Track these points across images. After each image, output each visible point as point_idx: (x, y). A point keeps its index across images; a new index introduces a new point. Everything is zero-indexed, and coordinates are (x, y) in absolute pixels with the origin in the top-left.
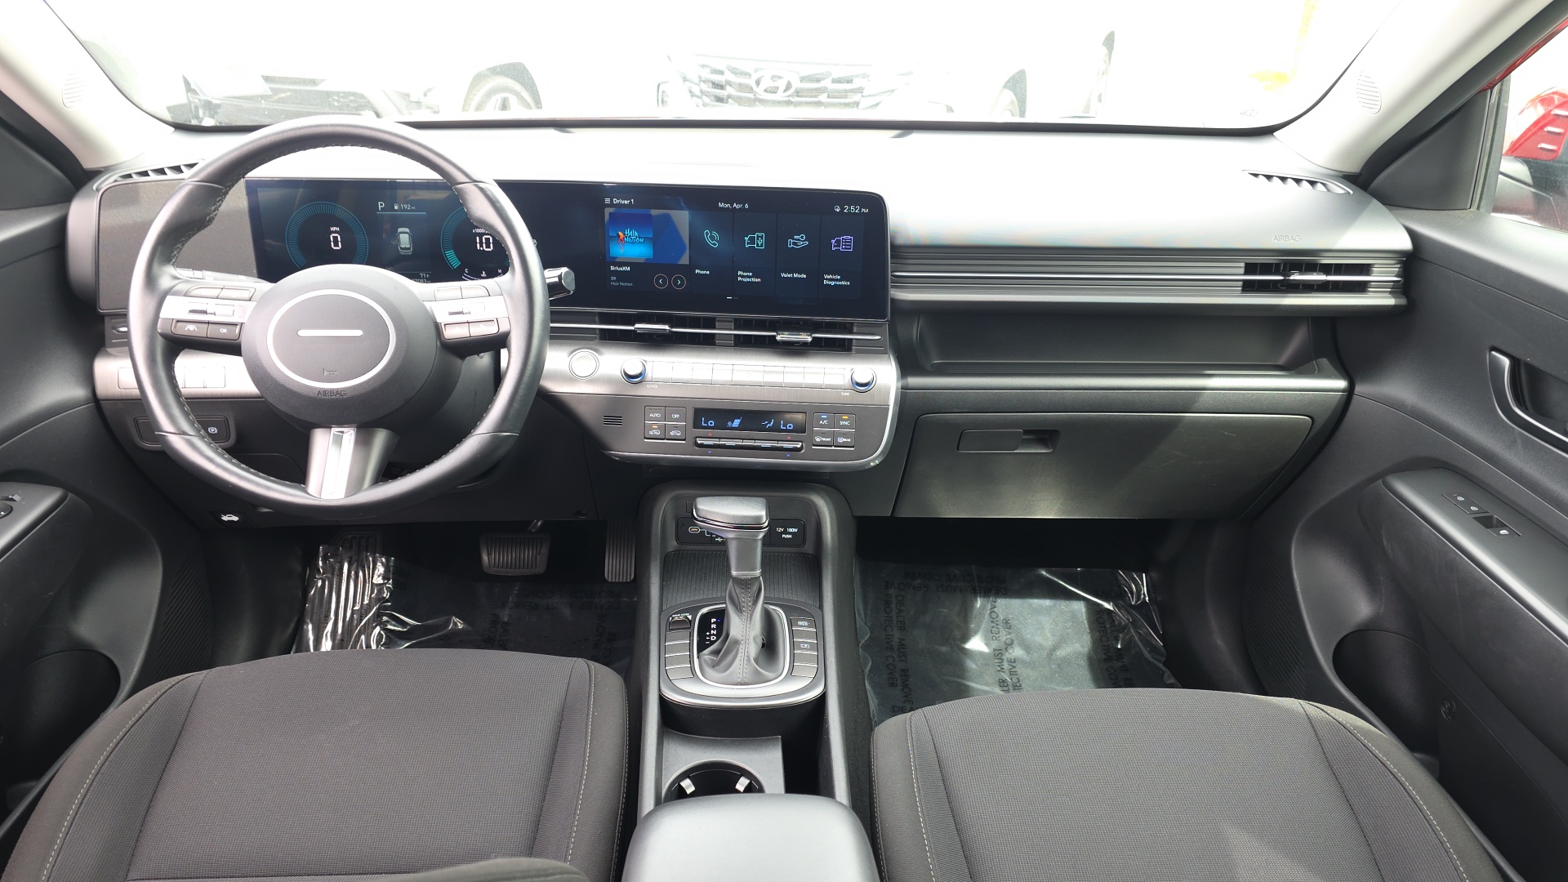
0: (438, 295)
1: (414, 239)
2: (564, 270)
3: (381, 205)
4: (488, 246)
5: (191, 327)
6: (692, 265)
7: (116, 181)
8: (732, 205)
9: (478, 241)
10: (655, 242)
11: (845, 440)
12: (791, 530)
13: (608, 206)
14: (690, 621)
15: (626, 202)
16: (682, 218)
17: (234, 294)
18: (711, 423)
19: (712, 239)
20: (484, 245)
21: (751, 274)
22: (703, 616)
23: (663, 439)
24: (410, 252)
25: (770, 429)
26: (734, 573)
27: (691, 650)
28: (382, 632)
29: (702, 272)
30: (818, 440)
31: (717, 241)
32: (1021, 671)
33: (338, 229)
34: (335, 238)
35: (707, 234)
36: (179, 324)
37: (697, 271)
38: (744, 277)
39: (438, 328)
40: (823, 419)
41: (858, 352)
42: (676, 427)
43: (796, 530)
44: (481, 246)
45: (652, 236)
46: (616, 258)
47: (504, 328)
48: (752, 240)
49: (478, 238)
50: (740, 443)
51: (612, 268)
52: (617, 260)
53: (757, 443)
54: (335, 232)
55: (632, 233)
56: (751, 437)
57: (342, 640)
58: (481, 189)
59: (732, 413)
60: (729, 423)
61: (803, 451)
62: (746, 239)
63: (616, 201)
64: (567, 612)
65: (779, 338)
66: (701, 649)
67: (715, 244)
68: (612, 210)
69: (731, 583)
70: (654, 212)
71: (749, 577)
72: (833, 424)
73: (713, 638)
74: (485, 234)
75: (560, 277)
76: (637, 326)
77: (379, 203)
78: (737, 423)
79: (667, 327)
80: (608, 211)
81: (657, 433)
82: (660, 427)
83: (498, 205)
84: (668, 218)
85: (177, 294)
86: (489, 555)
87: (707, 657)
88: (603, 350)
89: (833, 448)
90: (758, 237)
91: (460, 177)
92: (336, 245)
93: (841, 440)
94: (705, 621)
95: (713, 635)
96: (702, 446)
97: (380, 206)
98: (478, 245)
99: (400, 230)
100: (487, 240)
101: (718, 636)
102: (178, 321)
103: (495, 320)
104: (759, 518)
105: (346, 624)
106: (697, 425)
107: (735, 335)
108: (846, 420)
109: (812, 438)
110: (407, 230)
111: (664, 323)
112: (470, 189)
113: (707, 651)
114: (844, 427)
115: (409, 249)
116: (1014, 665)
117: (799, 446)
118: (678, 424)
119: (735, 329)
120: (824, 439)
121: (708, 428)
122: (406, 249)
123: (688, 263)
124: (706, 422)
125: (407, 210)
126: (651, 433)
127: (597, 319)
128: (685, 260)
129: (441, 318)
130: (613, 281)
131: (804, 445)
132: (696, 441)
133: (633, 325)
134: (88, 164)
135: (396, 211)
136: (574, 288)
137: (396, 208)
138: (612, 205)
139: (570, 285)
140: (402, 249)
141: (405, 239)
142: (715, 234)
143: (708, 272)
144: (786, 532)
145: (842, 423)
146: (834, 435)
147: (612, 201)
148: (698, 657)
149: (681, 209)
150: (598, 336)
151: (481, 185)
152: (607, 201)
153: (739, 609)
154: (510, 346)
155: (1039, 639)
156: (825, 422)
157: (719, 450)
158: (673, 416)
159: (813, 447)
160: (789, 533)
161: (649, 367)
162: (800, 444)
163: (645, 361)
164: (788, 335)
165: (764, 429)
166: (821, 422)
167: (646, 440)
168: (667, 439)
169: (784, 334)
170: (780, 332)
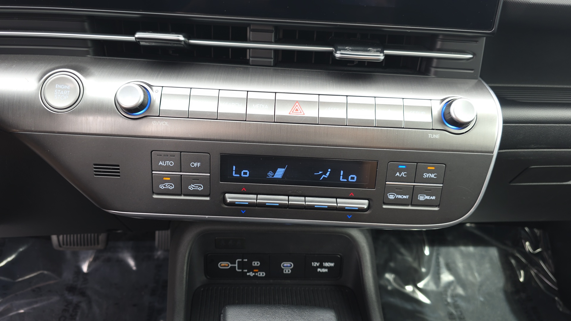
11: (428, 197)
12: (327, 264)
18: (246, 173)
23: (180, 195)
25: (325, 183)
30: (391, 197)
32: (462, 304)
40: (401, 171)
41: (438, 75)
42: (196, 180)
43: (332, 265)
50: (284, 200)
53: (309, 202)
56: (300, 192)
59: (274, 161)
60: (270, 174)
61: (370, 212)
65: (338, 55)
72: (416, 177)
76: (139, 35)
78: (280, 173)
79: (181, 38)
81: (171, 187)
82: (173, 179)
89: (410, 207)
93: (421, 198)
96: (232, 204)
106: (225, 175)
107: (276, 51)
108: (431, 172)
109: (384, 196)
111: (177, 31)
114: (429, 180)
116: (456, 299)
117: (366, 207)
118: (199, 175)
119: (277, 42)
120: (400, 197)
124: (238, 172)
126: (162, 187)
127: (86, 25)
131: (372, 204)
132: (224, 199)
133: (133, 34)
144: (321, 266)
145: (426, 175)
146: (414, 192)
150: (90, 50)
155: (470, 278)
156: (403, 174)
157: (257, 208)
158: (193, 165)
159: (384, 207)
160: (325, 268)
161: (155, 95)
162: (366, 202)
163: (150, 86)
164: (352, 50)
165: (317, 182)
166: (398, 174)
167: (155, 196)
168: (185, 195)
169: (346, 50)
170: (339, 47)
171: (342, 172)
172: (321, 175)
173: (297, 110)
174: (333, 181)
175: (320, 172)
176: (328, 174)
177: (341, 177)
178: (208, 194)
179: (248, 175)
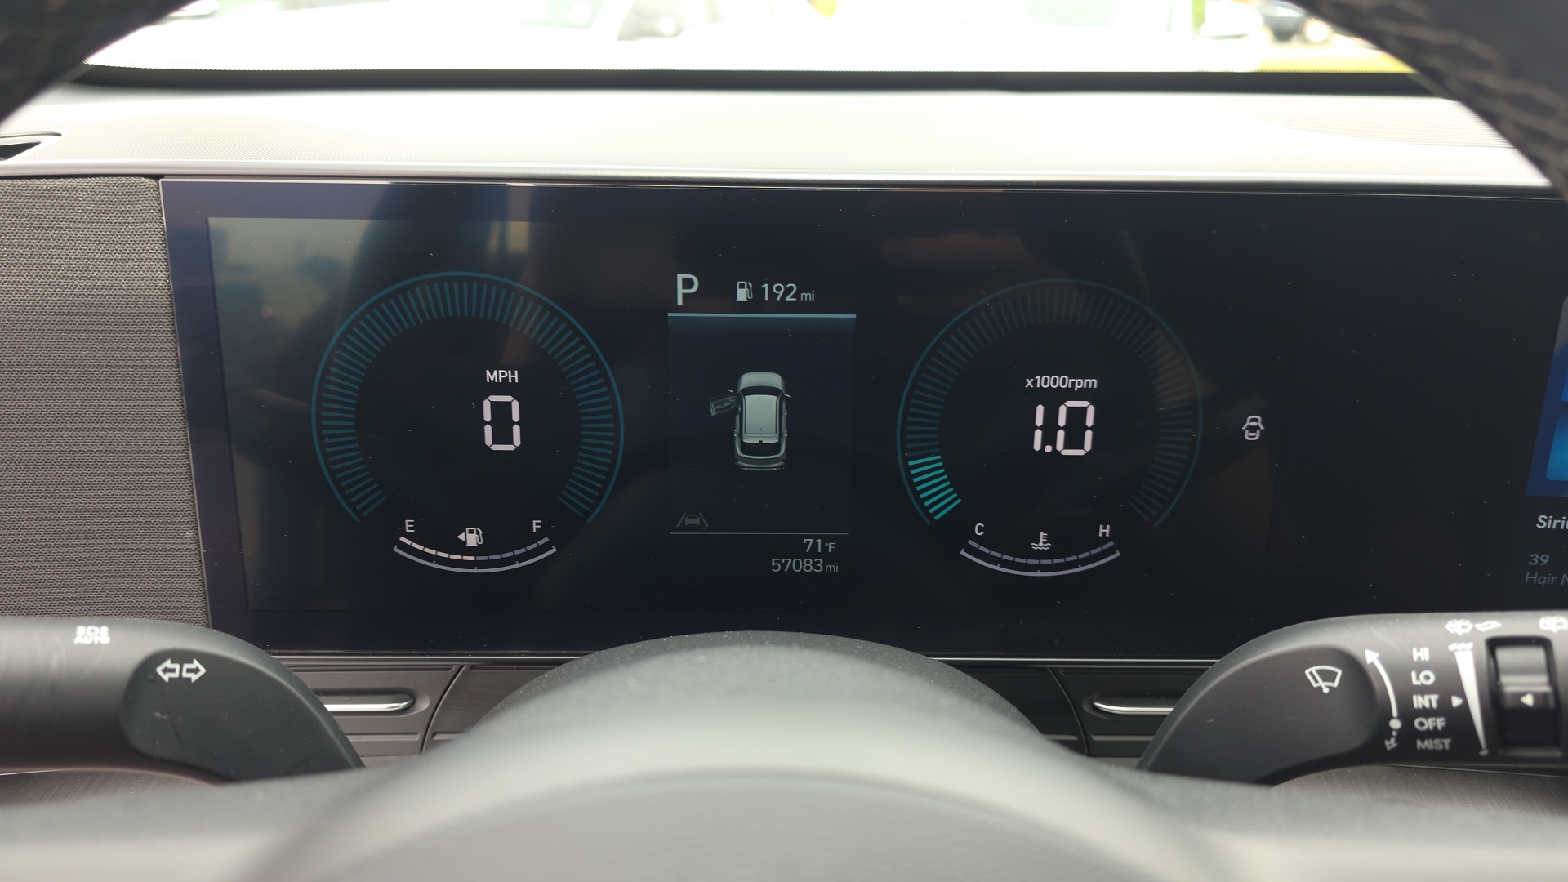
1: (796, 413)
3: (688, 284)
4: (1074, 441)
9: (1038, 420)
20: (1061, 434)
24: (774, 462)
33: (513, 376)
34: (501, 410)
44: (1049, 438)
49: (1040, 409)
51: (1544, 522)
54: (503, 388)
74: (1071, 394)
77: (680, 277)
92: (502, 436)
97: (681, 291)
98: (1038, 434)
99: (748, 379)
100: (1076, 415)
110: (774, 380)
115: (774, 448)
122: (760, 449)
125: (785, 307)
130: (1540, 569)
135: (742, 306)
137: (742, 295)
140: (746, 448)
141: (761, 415)
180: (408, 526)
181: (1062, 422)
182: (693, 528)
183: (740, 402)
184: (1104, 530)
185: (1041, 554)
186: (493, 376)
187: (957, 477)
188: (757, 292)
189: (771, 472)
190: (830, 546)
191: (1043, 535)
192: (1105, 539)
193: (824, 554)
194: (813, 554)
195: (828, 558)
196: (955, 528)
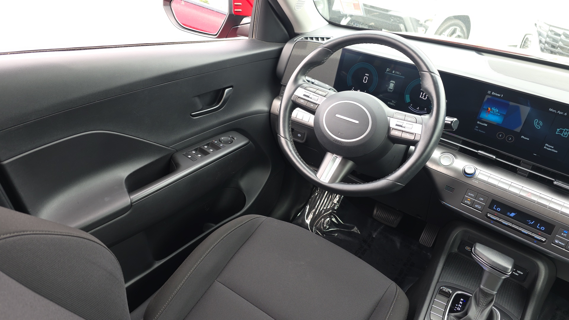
0: (395, 116)
1: (395, 86)
2: (455, 119)
4: (425, 97)
5: (302, 101)
6: (521, 133)
7: (302, 39)
8: (557, 111)
9: (421, 94)
10: (505, 117)
12: (519, 272)
13: (489, 94)
14: (450, 294)
15: (499, 95)
16: (525, 110)
17: (320, 93)
18: (499, 209)
19: (538, 124)
20: (423, 96)
21: (553, 147)
22: (458, 295)
23: (471, 207)
24: (391, 91)
25: (530, 225)
26: (482, 286)
27: (446, 309)
28: (330, 221)
29: (526, 138)
30: (557, 241)
31: (540, 126)
33: (368, 75)
34: (366, 78)
35: (536, 121)
36: (299, 98)
37: (522, 137)
38: (548, 147)
39: (389, 129)
42: (479, 204)
43: (522, 272)
44: (422, 97)
45: (505, 114)
46: (482, 118)
47: (417, 138)
48: (561, 131)
49: (422, 93)
50: (510, 225)
51: (478, 122)
52: (482, 120)
53: (520, 229)
55: (496, 110)
56: (518, 224)
57: (316, 217)
58: (432, 76)
59: (512, 210)
60: (509, 213)
61: (545, 243)
62: (558, 130)
63: (493, 93)
64: (398, 245)
65: (555, 183)
66: (451, 311)
67: (538, 127)
68: (489, 97)
69: (478, 289)
70: (511, 103)
71: (489, 292)
73: (459, 309)
74: (425, 92)
75: (452, 122)
76: (479, 151)
78: (513, 215)
79: (494, 157)
80: (487, 97)
81: (469, 203)
82: (471, 201)
83: (436, 85)
84: (518, 108)
85: (302, 87)
86: (377, 211)
87: (452, 317)
88: (458, 156)
89: (564, 249)
90: (566, 131)
91: (425, 69)
92: (365, 81)
94: (458, 297)
95: (459, 307)
96: (489, 218)
97: (387, 70)
98: (421, 96)
99: (391, 81)
101: (462, 309)
102: (299, 97)
103: (414, 134)
104: (507, 269)
105: (319, 212)
106: (491, 207)
107: (530, 172)
109: (554, 240)
110: (394, 82)
111: (494, 155)
112: (427, 74)
113: (453, 314)
115: (392, 90)
117: (543, 240)
118: (481, 203)
119: (531, 170)
120: (560, 243)
121: (496, 211)
122: (390, 89)
123: (519, 132)
124: (496, 208)
125: (397, 74)
126: (466, 201)
127: (461, 142)
128: (518, 130)
129: (392, 125)
130: (476, 128)
131: (547, 241)
132: (487, 215)
133: (478, 151)
134: (296, 31)
135: (393, 73)
136: (456, 128)
137: (393, 72)
138: (491, 95)
139: (455, 127)
140: (389, 89)
141: (392, 86)
142: (541, 123)
143: (528, 139)
144: (516, 272)
147: (491, 93)
148: (448, 315)
149: (527, 105)
150: (458, 149)
151: (433, 74)
152: (489, 92)
153: (477, 304)
154: (417, 147)
156: (565, 235)
157: (498, 223)
158: (480, 199)
159: (552, 244)
160: (518, 273)
161: (477, 173)
162: (545, 239)
163: (477, 169)
164: (562, 183)
165: (527, 223)
166: (563, 234)
167: (462, 204)
168: (472, 208)
169: (559, 182)
170: (557, 180)
171: (539, 224)
172: (530, 222)
173: (529, 195)
174: (534, 226)
175: (530, 221)
176: (533, 223)
177: (538, 226)
178: (481, 210)
179: (499, 210)
180: (353, 88)
181: (424, 95)
182: (381, 96)
183: (390, 83)
184: (425, 109)
185: (418, 110)
186: (366, 74)
187: (411, 98)
188: (395, 72)
189: (391, 92)
190: (395, 102)
191: (418, 108)
192: (425, 110)
193: (394, 103)
194: (393, 103)
195: (394, 104)
196: (409, 104)
